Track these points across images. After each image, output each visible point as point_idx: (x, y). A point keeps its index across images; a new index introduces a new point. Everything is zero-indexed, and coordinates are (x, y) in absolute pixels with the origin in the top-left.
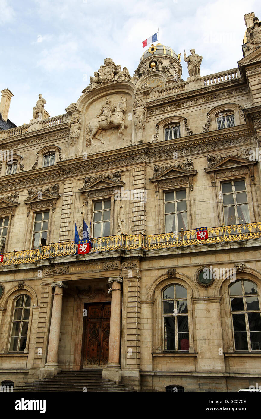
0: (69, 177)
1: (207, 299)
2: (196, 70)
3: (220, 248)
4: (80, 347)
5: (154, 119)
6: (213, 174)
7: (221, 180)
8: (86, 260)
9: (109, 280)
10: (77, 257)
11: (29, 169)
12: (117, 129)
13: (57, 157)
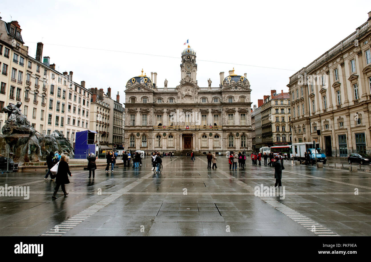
0: (178, 108)
2: (210, 85)
4: (184, 146)
5: (200, 96)
6: (212, 113)
8: (188, 130)
9: (193, 134)
11: (165, 102)
12: (190, 96)
13: (174, 101)
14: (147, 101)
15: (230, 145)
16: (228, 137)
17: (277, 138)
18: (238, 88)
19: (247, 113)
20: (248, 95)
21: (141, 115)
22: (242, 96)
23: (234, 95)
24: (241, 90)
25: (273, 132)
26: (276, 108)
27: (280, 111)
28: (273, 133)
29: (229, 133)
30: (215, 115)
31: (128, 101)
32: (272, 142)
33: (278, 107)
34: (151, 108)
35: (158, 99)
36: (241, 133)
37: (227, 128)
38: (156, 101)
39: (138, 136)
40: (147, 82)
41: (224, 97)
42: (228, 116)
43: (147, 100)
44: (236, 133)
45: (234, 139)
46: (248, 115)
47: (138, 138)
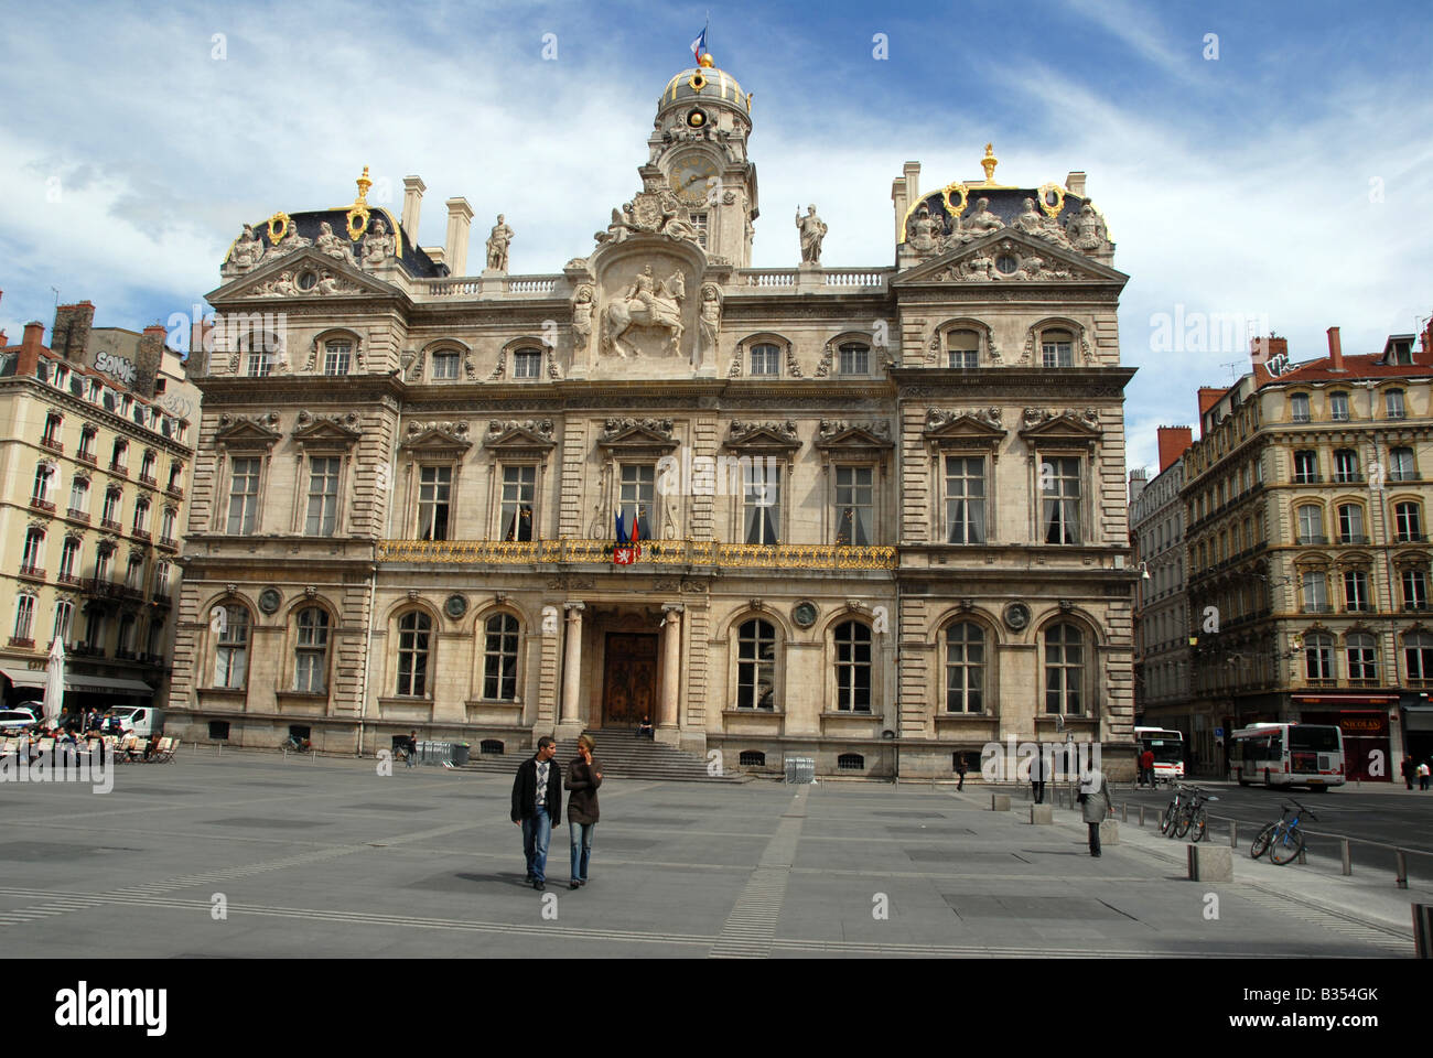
0: (574, 412)
1: (805, 645)
2: (815, 250)
3: (830, 577)
4: (599, 698)
5: (734, 329)
6: (827, 452)
7: (838, 463)
8: (625, 574)
9: (663, 607)
10: (612, 567)
11: (485, 377)
12: (664, 329)
13: (545, 363)
14: (353, 360)
15: (954, 702)
16: (943, 634)
17: (1311, 654)
18: (1021, 262)
19: (1091, 449)
20: (1102, 316)
21: (300, 458)
22: (1052, 320)
23: (986, 317)
24: (1044, 277)
25: (1278, 610)
26: (1297, 441)
27: (1326, 465)
28: (1285, 619)
29: (948, 605)
30: (849, 470)
31: (227, 363)
32: (1274, 683)
33: (1310, 440)
34: (372, 408)
35: (435, 355)
36: (1048, 606)
37: (935, 566)
38: (419, 371)
39: (269, 613)
40: (363, 236)
41: (913, 329)
42: (944, 476)
43: (353, 354)
44: (1002, 605)
45: (989, 649)
46: (1098, 462)
47: (266, 629)
